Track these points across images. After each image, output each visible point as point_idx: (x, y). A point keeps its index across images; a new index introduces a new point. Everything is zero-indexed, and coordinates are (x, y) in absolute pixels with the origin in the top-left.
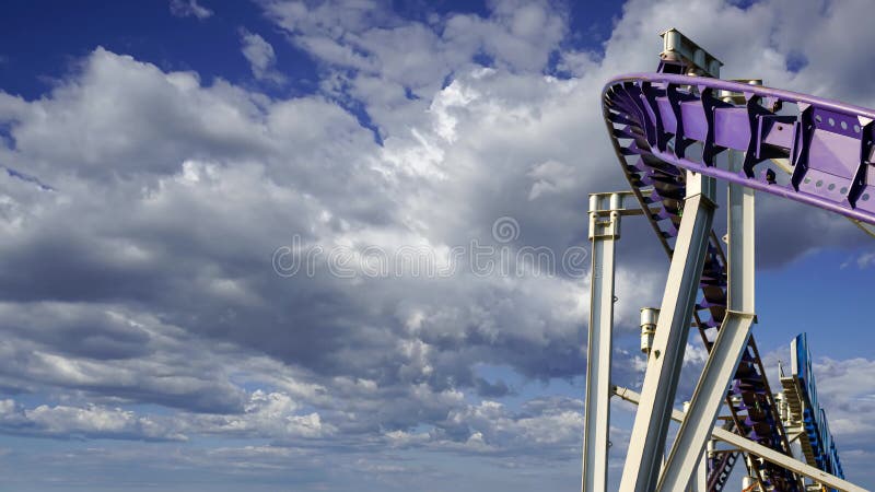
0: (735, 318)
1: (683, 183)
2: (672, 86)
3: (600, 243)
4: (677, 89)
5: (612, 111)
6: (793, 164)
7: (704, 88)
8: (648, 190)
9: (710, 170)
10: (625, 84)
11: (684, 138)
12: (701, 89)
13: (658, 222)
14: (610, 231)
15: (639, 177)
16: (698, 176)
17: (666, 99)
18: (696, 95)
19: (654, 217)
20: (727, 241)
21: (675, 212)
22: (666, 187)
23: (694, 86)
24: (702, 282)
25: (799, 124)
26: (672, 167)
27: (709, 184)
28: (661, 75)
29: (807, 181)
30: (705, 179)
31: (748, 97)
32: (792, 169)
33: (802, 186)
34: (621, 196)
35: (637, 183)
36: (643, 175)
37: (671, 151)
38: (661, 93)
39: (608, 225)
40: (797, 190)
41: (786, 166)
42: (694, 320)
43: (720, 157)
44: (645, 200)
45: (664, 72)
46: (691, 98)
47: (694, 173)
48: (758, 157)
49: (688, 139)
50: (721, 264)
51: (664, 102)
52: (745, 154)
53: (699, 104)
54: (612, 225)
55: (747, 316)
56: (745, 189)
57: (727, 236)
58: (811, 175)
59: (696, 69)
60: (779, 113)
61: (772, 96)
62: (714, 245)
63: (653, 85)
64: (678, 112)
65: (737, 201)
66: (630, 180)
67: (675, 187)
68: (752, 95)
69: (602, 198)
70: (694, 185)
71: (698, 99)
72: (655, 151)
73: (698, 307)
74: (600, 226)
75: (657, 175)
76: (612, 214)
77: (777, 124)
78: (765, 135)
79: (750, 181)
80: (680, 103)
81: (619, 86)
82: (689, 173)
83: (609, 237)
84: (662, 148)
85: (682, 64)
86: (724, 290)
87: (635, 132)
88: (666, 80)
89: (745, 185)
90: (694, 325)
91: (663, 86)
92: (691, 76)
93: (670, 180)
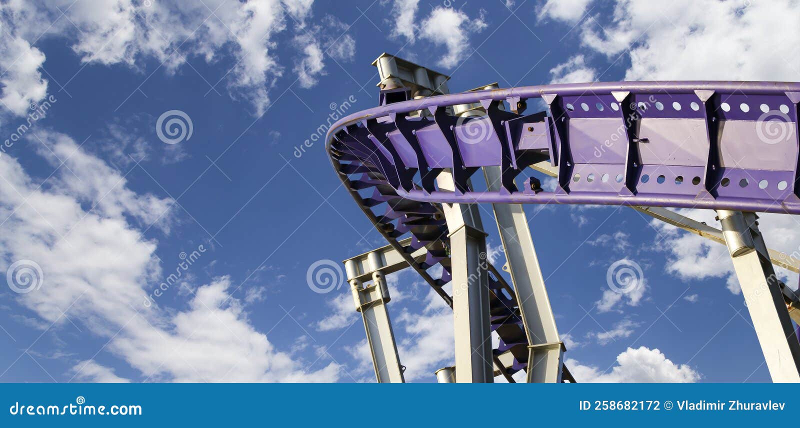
0: (541, 352)
1: (442, 219)
2: (400, 116)
3: (369, 312)
4: (407, 118)
5: (342, 162)
6: (556, 165)
7: (436, 108)
8: (406, 238)
9: (468, 196)
10: (348, 128)
11: (430, 169)
12: (433, 110)
13: (427, 271)
14: (377, 295)
15: (393, 226)
16: (457, 206)
17: (398, 132)
18: (429, 119)
19: (421, 266)
20: (508, 270)
21: (442, 255)
22: (425, 229)
23: (425, 109)
24: (493, 323)
25: (550, 119)
26: (425, 205)
27: (471, 213)
28: (385, 107)
29: (576, 179)
30: (464, 207)
31: (486, 104)
32: (556, 171)
33: (572, 185)
34: (380, 254)
35: (392, 234)
36: (396, 223)
37: (419, 188)
38: (390, 127)
39: (373, 289)
40: (568, 191)
41: (549, 168)
42: (496, 368)
43: (473, 178)
44: (406, 251)
45: (387, 103)
46: (424, 123)
47: (451, 205)
48: (516, 168)
49: (434, 169)
50: (509, 297)
51: (396, 135)
52: (501, 167)
53: (436, 127)
54: (378, 288)
55: (553, 347)
56: (512, 205)
57: (507, 264)
58: (579, 171)
59: (422, 91)
60: (526, 114)
61: (513, 96)
62: (496, 280)
63: (379, 120)
64: (414, 142)
65: (507, 223)
66: (383, 232)
67: (434, 227)
68: (490, 102)
69: (358, 261)
70: (454, 218)
71: (432, 122)
72: (401, 192)
73: (498, 352)
74: (364, 294)
75: (411, 220)
76: (374, 276)
77: (526, 126)
78: (516, 141)
79: (515, 196)
80: (413, 131)
81: (342, 132)
82: (445, 206)
83: (378, 302)
84: (408, 188)
85: (404, 89)
86: (520, 325)
87: (374, 178)
88: (392, 111)
89: (510, 202)
90: (497, 374)
91: (390, 119)
92: (419, 101)
93: (426, 220)
